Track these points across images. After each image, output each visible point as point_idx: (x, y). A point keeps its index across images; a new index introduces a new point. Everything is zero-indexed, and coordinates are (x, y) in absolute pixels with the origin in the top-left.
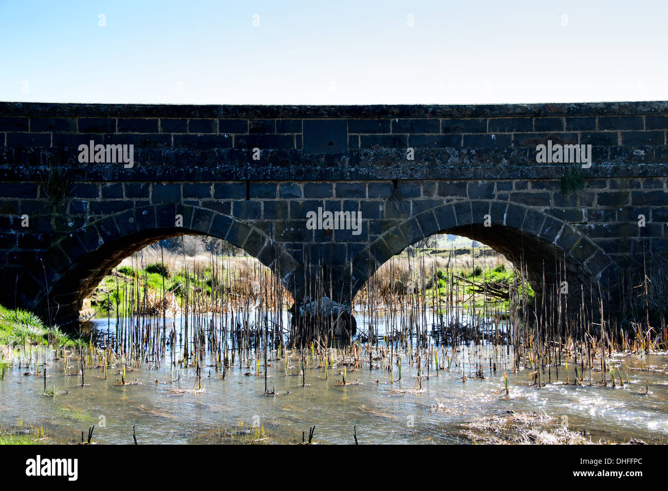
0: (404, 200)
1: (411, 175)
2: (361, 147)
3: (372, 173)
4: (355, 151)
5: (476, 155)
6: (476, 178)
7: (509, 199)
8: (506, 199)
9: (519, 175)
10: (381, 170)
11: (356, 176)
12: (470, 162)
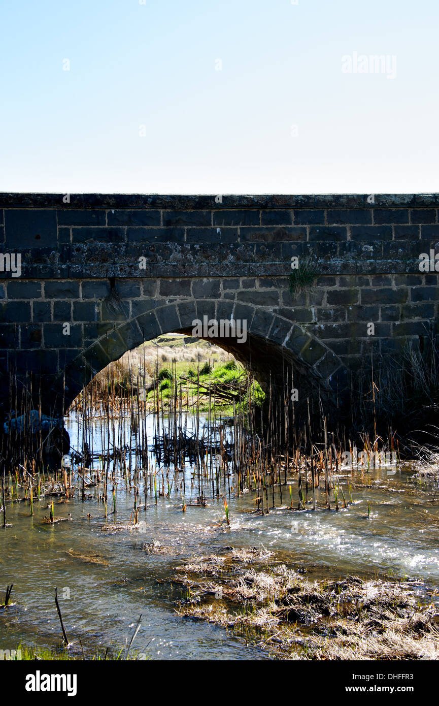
0: (122, 300)
1: (130, 273)
2: (73, 241)
3: (86, 270)
4: (67, 245)
5: (200, 250)
6: (200, 275)
7: (236, 299)
8: (233, 298)
9: (246, 272)
10: (96, 267)
11: (67, 274)
12: (194, 258)
